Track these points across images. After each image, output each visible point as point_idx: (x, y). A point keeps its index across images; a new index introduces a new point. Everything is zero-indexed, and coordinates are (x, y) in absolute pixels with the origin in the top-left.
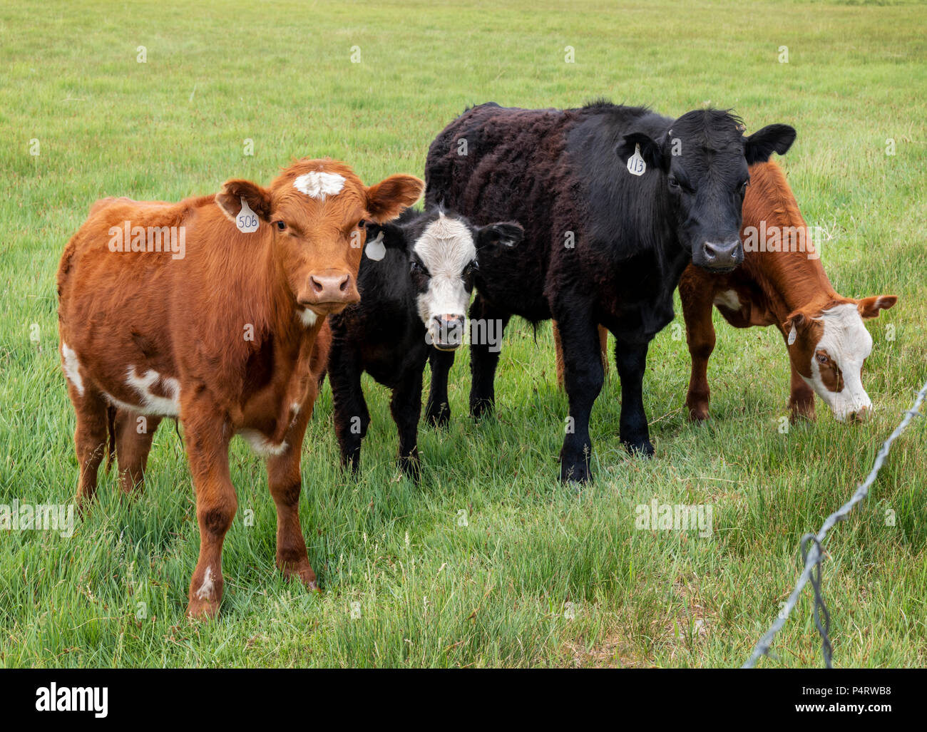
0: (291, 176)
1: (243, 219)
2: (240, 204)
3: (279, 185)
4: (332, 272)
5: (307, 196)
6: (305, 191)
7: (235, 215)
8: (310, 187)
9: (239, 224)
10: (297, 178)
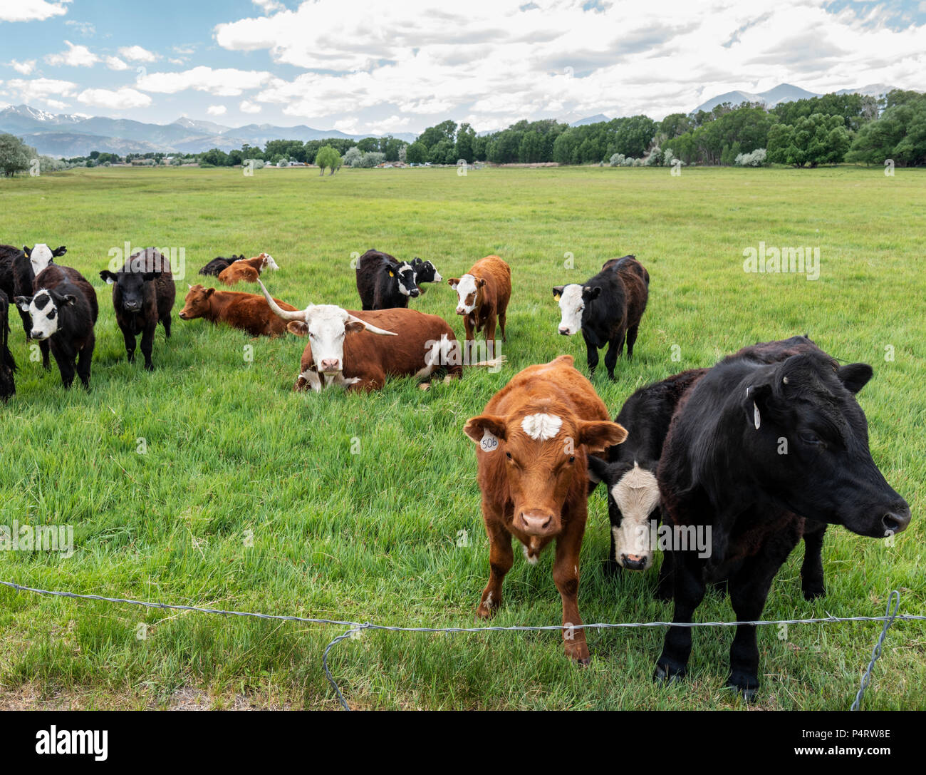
0: (522, 414)
1: (486, 442)
2: (483, 430)
3: (512, 420)
4: (538, 512)
5: (530, 437)
6: (529, 433)
7: (479, 439)
8: (533, 430)
9: (482, 446)
10: (526, 418)
